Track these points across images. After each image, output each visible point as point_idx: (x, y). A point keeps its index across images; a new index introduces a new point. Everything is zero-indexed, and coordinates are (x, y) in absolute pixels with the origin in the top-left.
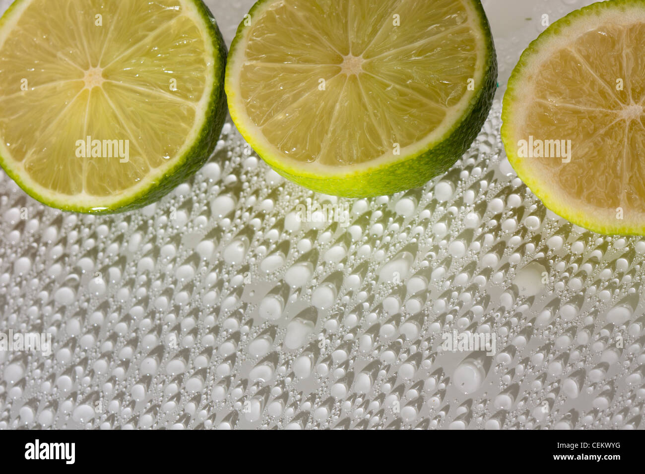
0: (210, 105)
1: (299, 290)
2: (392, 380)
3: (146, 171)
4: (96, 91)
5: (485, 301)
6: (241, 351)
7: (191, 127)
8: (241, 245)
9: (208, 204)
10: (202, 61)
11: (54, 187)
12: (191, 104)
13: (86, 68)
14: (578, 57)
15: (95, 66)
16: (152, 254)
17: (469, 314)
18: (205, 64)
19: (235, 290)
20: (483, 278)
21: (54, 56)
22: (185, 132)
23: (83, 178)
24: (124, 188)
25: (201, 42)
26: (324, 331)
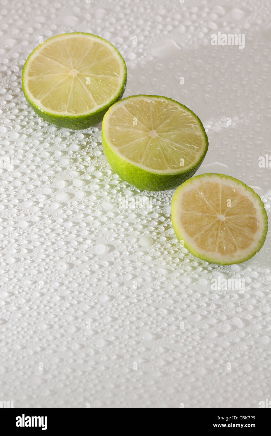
0: (101, 109)
1: (75, 187)
2: (78, 231)
3: (64, 110)
4: (71, 77)
5: (127, 235)
6: (41, 187)
7: (89, 110)
8: (70, 162)
9: (70, 144)
10: (110, 96)
11: (32, 92)
12: (95, 104)
13: (75, 68)
14: (220, 189)
15: (77, 70)
16: (40, 142)
17: (119, 235)
18: (110, 97)
19: (55, 171)
20: (132, 229)
21: (68, 58)
22: (86, 110)
23: (43, 97)
24: (53, 109)
25: (115, 90)
26: (71, 203)
